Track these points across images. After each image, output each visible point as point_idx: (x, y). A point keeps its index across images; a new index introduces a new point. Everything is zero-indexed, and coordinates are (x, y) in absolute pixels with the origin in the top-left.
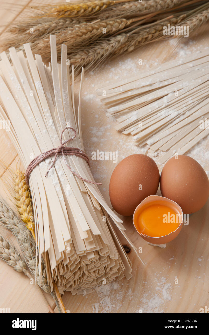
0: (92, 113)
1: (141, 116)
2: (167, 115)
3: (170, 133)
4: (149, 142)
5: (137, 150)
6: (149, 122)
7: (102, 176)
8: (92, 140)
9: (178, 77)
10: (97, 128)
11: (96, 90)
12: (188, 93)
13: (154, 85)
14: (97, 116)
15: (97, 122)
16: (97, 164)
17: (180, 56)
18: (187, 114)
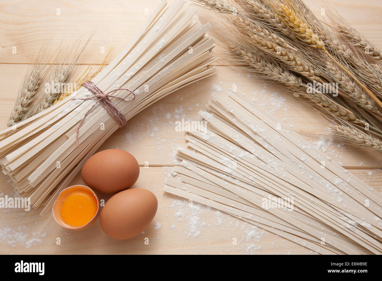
0: (198, 99)
1: (211, 142)
2: (224, 164)
3: (203, 176)
4: (185, 162)
5: (174, 156)
6: (208, 152)
7: (130, 141)
8: (167, 114)
9: (280, 153)
10: (183, 112)
11: (229, 90)
12: (262, 171)
13: (258, 136)
14: (197, 105)
15: (190, 109)
16: (142, 130)
17: (315, 143)
18: (236, 182)
